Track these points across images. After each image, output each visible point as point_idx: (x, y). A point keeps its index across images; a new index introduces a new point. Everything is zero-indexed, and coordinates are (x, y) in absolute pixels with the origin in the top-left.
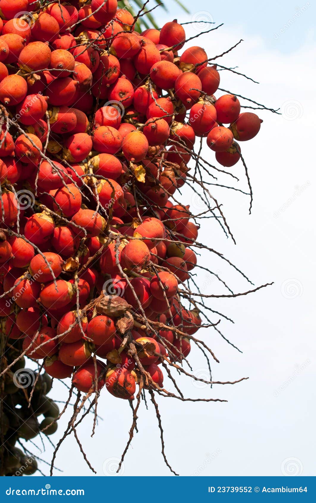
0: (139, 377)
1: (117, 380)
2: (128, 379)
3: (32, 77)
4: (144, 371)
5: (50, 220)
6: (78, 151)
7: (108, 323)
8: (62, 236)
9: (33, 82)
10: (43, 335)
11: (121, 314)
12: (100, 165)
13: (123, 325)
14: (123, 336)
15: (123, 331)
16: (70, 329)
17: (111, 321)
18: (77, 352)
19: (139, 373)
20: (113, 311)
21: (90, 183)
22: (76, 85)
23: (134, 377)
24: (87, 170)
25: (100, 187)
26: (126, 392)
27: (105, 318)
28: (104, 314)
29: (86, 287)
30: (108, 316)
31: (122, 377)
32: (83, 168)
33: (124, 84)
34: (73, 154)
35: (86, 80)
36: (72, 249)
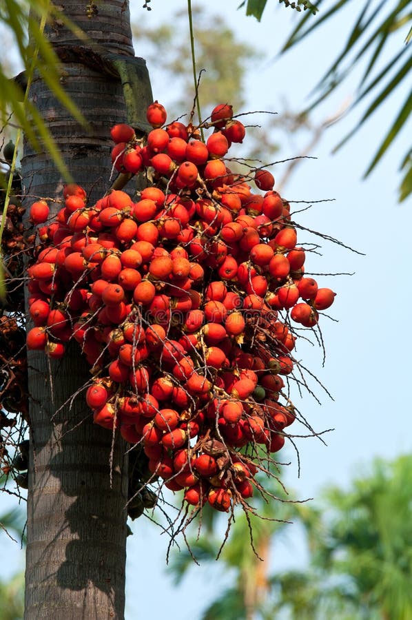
0: (233, 494)
1: (216, 499)
2: (224, 498)
3: (159, 284)
4: (237, 492)
5: (170, 384)
6: (192, 326)
7: (210, 462)
8: (179, 394)
9: (160, 288)
10: (163, 466)
11: (221, 455)
12: (209, 333)
13: (221, 463)
14: (221, 471)
15: (221, 467)
16: (182, 469)
17: (212, 460)
18: (188, 479)
19: (232, 490)
20: (214, 453)
21: (200, 351)
22: (192, 284)
23: (229, 494)
24: (199, 338)
25: (208, 356)
26: (223, 507)
27: (208, 457)
28: (208, 455)
29: (196, 429)
30: (211, 456)
31: (220, 498)
32: (196, 336)
33: (230, 263)
34: (188, 328)
35: (199, 278)
36: (186, 403)
